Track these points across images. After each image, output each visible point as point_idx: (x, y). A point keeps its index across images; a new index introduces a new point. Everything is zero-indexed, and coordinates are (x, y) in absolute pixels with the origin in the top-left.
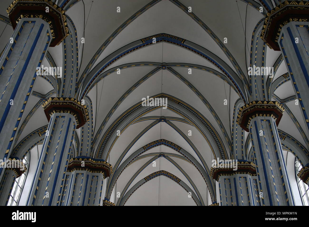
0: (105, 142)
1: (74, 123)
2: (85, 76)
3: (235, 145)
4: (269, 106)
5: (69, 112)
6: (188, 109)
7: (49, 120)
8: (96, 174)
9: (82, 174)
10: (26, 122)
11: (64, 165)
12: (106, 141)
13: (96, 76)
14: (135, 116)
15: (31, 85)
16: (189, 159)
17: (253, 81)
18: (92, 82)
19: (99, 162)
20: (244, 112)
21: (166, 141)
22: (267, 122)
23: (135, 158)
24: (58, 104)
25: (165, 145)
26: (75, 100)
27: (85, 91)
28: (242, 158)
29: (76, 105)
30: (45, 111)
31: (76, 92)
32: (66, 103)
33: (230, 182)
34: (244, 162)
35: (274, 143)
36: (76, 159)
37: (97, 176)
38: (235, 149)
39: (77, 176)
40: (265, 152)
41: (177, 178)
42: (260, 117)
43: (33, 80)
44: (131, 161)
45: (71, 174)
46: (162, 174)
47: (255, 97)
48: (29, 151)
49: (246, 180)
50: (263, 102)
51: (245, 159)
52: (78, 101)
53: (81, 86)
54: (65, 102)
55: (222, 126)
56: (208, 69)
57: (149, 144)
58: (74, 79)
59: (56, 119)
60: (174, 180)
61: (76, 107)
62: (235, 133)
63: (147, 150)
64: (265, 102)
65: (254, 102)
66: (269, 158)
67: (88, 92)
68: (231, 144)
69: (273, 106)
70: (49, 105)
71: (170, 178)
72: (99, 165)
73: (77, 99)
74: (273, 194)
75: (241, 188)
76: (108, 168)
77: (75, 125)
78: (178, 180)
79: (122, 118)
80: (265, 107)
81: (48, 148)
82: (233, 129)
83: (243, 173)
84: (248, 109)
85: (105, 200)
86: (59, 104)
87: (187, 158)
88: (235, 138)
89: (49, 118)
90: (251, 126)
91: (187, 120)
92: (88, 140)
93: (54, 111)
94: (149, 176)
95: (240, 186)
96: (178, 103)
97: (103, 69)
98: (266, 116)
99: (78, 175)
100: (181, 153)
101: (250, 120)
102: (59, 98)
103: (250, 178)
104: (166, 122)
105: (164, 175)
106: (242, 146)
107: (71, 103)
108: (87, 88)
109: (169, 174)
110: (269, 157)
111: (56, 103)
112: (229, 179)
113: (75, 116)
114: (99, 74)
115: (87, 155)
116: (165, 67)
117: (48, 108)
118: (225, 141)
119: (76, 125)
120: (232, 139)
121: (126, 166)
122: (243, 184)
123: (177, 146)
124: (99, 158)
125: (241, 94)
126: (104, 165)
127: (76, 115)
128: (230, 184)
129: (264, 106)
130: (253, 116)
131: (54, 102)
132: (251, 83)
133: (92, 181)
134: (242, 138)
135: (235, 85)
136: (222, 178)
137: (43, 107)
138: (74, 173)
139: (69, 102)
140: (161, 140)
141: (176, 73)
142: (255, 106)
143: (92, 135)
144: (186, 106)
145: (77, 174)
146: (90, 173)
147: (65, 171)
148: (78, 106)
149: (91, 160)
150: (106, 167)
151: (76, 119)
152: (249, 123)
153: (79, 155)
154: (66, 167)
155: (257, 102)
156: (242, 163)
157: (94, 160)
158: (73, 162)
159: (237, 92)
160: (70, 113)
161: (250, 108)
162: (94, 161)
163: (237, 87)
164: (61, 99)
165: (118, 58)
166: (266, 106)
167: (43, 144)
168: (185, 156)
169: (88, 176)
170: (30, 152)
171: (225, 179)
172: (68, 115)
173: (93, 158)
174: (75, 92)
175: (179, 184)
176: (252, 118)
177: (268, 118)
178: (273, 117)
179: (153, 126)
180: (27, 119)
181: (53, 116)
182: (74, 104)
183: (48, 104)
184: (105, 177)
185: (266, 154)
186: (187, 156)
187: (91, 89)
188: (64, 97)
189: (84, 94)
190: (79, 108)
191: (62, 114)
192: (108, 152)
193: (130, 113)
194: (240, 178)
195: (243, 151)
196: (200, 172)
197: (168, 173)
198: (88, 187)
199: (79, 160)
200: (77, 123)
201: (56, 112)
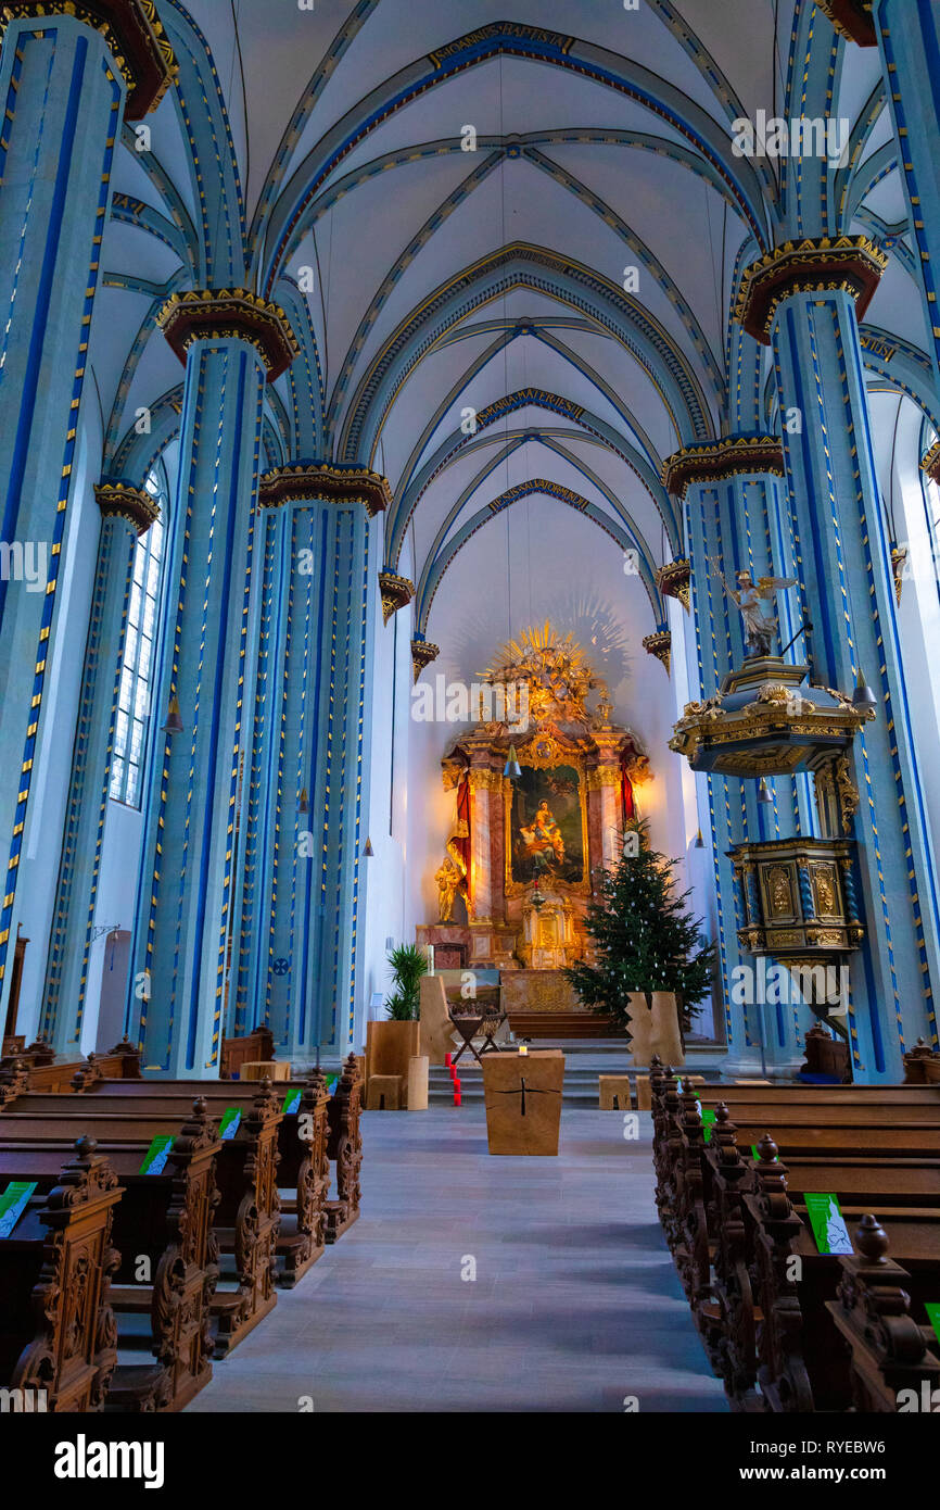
0: (361, 413)
1: (256, 364)
2: (266, 211)
3: (735, 387)
4: (838, 254)
5: (236, 332)
6: (595, 288)
7: (184, 363)
8: (346, 505)
9: (309, 509)
10: (129, 375)
11: (247, 492)
12: (363, 408)
13: (302, 207)
14: (439, 325)
15: (93, 261)
16: (607, 442)
17: (791, 171)
18: (290, 228)
19: (351, 471)
20: (754, 281)
21: (540, 392)
22: (828, 308)
23: (456, 450)
24: (199, 311)
25: (538, 405)
26: (246, 293)
27: (276, 261)
28: (753, 428)
29: (252, 310)
30: (168, 337)
31: (247, 267)
32: (223, 305)
33: (716, 498)
34: (760, 440)
35: (842, 373)
36: (287, 470)
37: (351, 512)
38: (734, 401)
39: (295, 515)
40: (812, 405)
41: (579, 498)
42: (805, 293)
43: (95, 244)
44: (445, 461)
45: (280, 513)
46: (536, 490)
47: (794, 226)
48: (158, 458)
49: (763, 489)
50: (817, 242)
51: (763, 428)
52: (256, 297)
53: (259, 245)
54: (219, 305)
55: (696, 332)
56: (652, 143)
57: (493, 405)
58: (234, 222)
59: (202, 361)
60: (571, 504)
61: (255, 317)
62: (735, 352)
63: (487, 425)
64: (826, 242)
65: (789, 246)
66: (823, 422)
67: (285, 264)
68: (722, 386)
69: (848, 253)
70: (176, 316)
71: (560, 498)
72: (352, 480)
73: (252, 291)
74: (825, 527)
75: (748, 514)
76: (377, 486)
77: (260, 373)
78: (579, 503)
79: (402, 335)
80: (824, 259)
81: (195, 448)
82: (729, 340)
83: (756, 472)
84: (768, 271)
85: (383, 574)
86: (203, 311)
87: (602, 438)
88: (735, 366)
89: (182, 357)
90: (777, 325)
91: (591, 321)
92: (313, 412)
93: (193, 336)
94: (501, 499)
95: (746, 508)
96: (566, 272)
97: (321, 179)
98: (826, 288)
99: (299, 513)
100: (584, 426)
101: (775, 308)
102: (199, 293)
103: (775, 486)
104: (535, 334)
105: (543, 492)
106: (757, 389)
107: (238, 304)
108: (280, 251)
109: (555, 488)
110: (822, 417)
111: (194, 308)
112: (715, 492)
113: (255, 344)
114: (308, 198)
115: (315, 456)
116: (518, 149)
117: (173, 328)
118: (704, 378)
119: (266, 370)
120: (727, 369)
121: (433, 476)
122: (754, 504)
123: (572, 404)
124: (349, 462)
125: (753, 222)
126: (365, 480)
127: (258, 341)
128: (717, 506)
129: (820, 254)
130: (785, 294)
131: (187, 307)
132: (784, 179)
133: (338, 526)
134: (758, 364)
135: (735, 190)
136: (692, 489)
137: (159, 324)
138: (286, 507)
139: (231, 304)
140: (526, 391)
141: (550, 167)
142: (790, 257)
143: (323, 397)
144: (590, 278)
145: (296, 512)
146: (333, 506)
147: (253, 506)
148: (258, 312)
149: (326, 467)
150: (371, 483)
151: (261, 354)
152: (770, 318)
153: (294, 458)
154: (254, 496)
155: (797, 244)
156: (754, 440)
157: (336, 466)
158: (279, 478)
159: (740, 214)
160: (241, 337)
161: (774, 268)
162: (336, 471)
163: (741, 199)
164: (204, 295)
165: (363, 133)
166: (827, 254)
167: (180, 438)
168: (597, 434)
169: (325, 513)
170: (162, 458)
171: (703, 492)
172: (235, 343)
173: (334, 461)
174: (243, 269)
175: (586, 513)
176: (781, 300)
177: (831, 294)
178: (847, 289)
179: (497, 351)
180: (130, 364)
181: (193, 347)
182: (246, 308)
183: (173, 315)
184: (374, 512)
185: (813, 411)
186: (599, 433)
187: (292, 250)
188: (215, 287)
189: (273, 273)
190: (263, 320)
191: (216, 341)
192: (371, 440)
193: (425, 318)
194: (747, 487)
195: (757, 406)
196: (639, 476)
197: (552, 485)
198: (329, 542)
199: (294, 471)
200: (268, 366)
201: (200, 337)
